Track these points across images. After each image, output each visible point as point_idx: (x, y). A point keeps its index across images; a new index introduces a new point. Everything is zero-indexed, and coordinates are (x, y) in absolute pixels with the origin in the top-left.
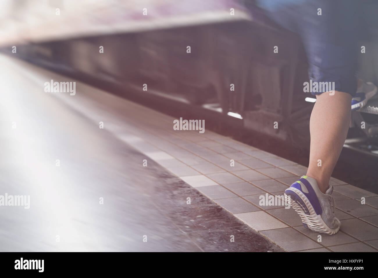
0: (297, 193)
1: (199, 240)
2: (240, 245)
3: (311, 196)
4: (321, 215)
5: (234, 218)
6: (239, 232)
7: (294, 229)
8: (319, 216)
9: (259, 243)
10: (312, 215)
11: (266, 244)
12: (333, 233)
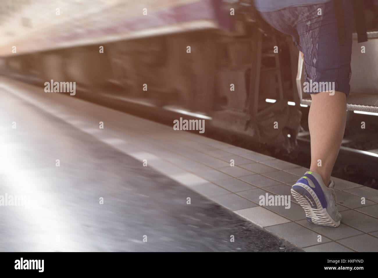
0: (306, 188)
1: (210, 239)
2: (251, 243)
3: (318, 190)
4: (326, 208)
5: (235, 215)
6: (244, 229)
7: (296, 223)
8: (325, 209)
9: (268, 239)
10: (318, 208)
11: (275, 240)
12: (337, 226)
